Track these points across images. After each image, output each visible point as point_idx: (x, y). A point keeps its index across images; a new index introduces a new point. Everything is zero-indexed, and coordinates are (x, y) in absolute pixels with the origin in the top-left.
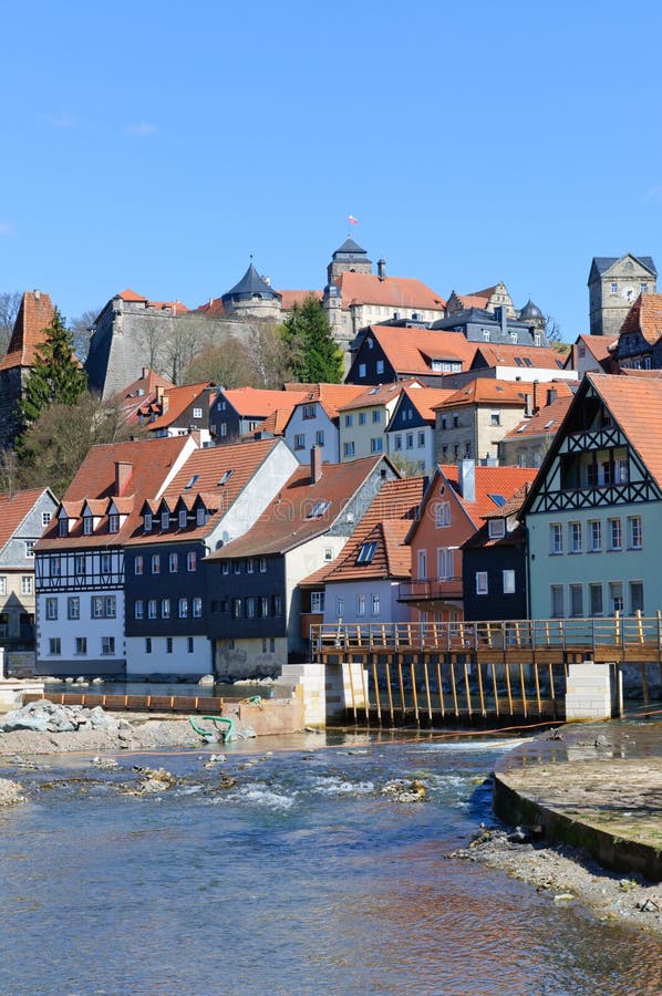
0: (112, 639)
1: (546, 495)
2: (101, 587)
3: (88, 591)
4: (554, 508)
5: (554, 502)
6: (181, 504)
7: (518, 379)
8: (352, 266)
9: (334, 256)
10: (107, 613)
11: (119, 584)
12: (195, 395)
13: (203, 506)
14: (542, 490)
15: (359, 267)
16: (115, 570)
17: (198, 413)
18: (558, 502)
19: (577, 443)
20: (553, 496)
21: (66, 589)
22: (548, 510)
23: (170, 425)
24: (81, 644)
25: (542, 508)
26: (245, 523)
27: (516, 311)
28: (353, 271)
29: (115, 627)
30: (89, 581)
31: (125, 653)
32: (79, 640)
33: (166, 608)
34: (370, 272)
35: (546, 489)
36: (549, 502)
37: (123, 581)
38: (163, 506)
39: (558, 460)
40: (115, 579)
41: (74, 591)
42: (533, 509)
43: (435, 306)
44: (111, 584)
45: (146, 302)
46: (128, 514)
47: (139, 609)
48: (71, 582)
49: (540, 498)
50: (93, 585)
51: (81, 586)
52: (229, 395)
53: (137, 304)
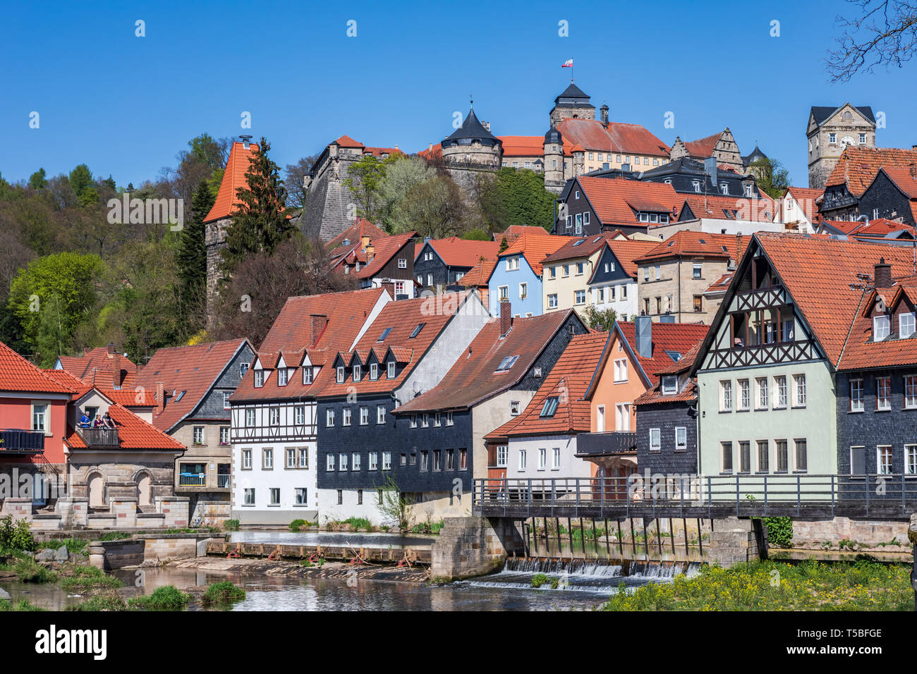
0: (305, 490)
1: (717, 352)
2: (295, 438)
3: (281, 441)
4: (724, 365)
5: (723, 359)
6: (372, 356)
7: (723, 232)
8: (575, 111)
9: (557, 101)
10: (301, 464)
11: (312, 435)
12: (400, 245)
13: (393, 359)
14: (713, 348)
15: (582, 112)
16: (308, 422)
17: (403, 264)
18: (728, 359)
19: (746, 302)
20: (723, 354)
21: (261, 440)
22: (718, 368)
23: (375, 275)
24: (276, 494)
25: (713, 366)
26: (436, 376)
27: (742, 158)
28: (575, 116)
29: (308, 478)
30: (283, 432)
31: (317, 505)
32: (273, 490)
33: (356, 459)
34: (594, 117)
35: (717, 347)
36: (719, 360)
37: (316, 433)
38: (355, 358)
39: (728, 318)
40: (308, 431)
41: (268, 442)
42: (704, 367)
43: (660, 152)
44: (304, 436)
45: (363, 148)
46: (321, 366)
47: (330, 460)
48: (266, 432)
49: (710, 355)
50: (287, 437)
51: (275, 437)
52: (437, 244)
53: (353, 150)
